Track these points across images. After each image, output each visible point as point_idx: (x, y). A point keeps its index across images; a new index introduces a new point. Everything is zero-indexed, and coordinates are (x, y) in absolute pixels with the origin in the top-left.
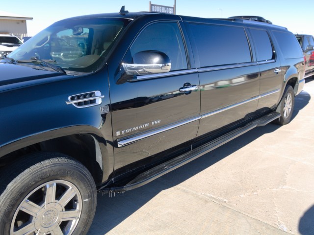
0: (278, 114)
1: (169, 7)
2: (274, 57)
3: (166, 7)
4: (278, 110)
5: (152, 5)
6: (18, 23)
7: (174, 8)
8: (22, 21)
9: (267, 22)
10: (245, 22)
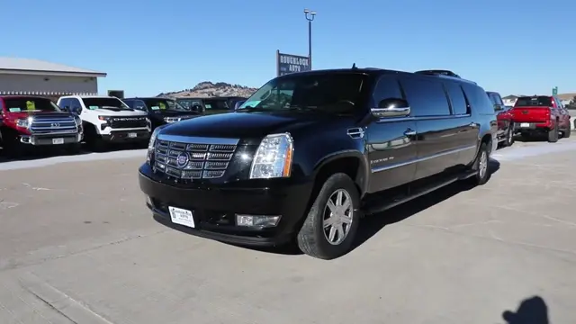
0: (475, 171)
1: (302, 58)
2: (469, 111)
3: (299, 57)
4: (474, 167)
5: (280, 55)
6: (86, 81)
7: (309, 59)
8: (92, 78)
9: (456, 76)
10: (441, 76)
